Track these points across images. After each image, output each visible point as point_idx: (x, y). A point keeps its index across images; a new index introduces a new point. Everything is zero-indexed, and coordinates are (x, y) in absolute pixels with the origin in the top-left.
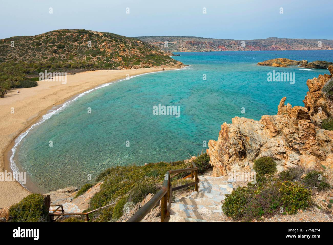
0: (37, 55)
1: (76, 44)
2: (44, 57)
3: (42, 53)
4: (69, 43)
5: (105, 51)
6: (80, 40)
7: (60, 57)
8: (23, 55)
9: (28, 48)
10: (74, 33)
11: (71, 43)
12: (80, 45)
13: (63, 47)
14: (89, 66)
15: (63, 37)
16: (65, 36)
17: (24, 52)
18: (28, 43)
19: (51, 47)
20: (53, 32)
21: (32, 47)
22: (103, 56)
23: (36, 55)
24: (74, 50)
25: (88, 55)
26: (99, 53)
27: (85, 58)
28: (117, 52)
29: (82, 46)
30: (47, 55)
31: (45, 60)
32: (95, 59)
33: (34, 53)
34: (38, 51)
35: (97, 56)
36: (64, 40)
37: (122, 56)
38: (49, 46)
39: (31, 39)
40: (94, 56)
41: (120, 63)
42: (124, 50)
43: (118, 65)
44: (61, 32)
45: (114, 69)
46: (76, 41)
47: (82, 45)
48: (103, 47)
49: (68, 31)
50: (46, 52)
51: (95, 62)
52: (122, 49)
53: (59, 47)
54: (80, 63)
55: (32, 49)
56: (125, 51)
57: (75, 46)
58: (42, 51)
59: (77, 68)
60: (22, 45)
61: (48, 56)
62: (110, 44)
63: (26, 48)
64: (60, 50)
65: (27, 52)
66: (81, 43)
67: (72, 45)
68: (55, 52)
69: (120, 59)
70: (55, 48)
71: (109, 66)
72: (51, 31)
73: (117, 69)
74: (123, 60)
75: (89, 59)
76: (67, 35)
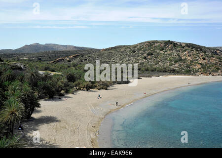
1: (162, 52)
3: (136, 59)
4: (156, 52)
5: (186, 59)
6: (166, 49)
7: (148, 62)
8: (122, 59)
9: (126, 54)
10: (162, 43)
11: (158, 51)
13: (152, 54)
14: (171, 71)
15: (152, 46)
16: (154, 46)
17: (123, 57)
18: (126, 51)
19: (143, 54)
20: (146, 42)
21: (129, 53)
22: (184, 62)
24: (160, 57)
25: (171, 61)
26: (181, 60)
27: (168, 64)
28: (197, 60)
29: (166, 54)
32: (177, 65)
33: (130, 58)
34: (132, 57)
36: (153, 49)
37: (200, 64)
38: (141, 53)
39: (129, 48)
40: (176, 62)
41: (198, 70)
42: (204, 59)
43: (197, 71)
44: (151, 43)
45: (192, 75)
46: (163, 49)
48: (184, 55)
49: (157, 42)
50: (138, 58)
51: (176, 68)
52: (201, 58)
53: (148, 55)
54: (164, 68)
55: (128, 55)
56: (205, 59)
58: (135, 57)
59: (161, 72)
60: (122, 52)
61: (139, 61)
62: (191, 53)
63: (124, 54)
64: (149, 57)
65: (125, 57)
66: (166, 52)
67: (159, 53)
68: (145, 58)
69: (200, 66)
70: (145, 55)
71: (188, 72)
73: (195, 75)
74: (202, 67)
75: (172, 65)
76: (156, 45)
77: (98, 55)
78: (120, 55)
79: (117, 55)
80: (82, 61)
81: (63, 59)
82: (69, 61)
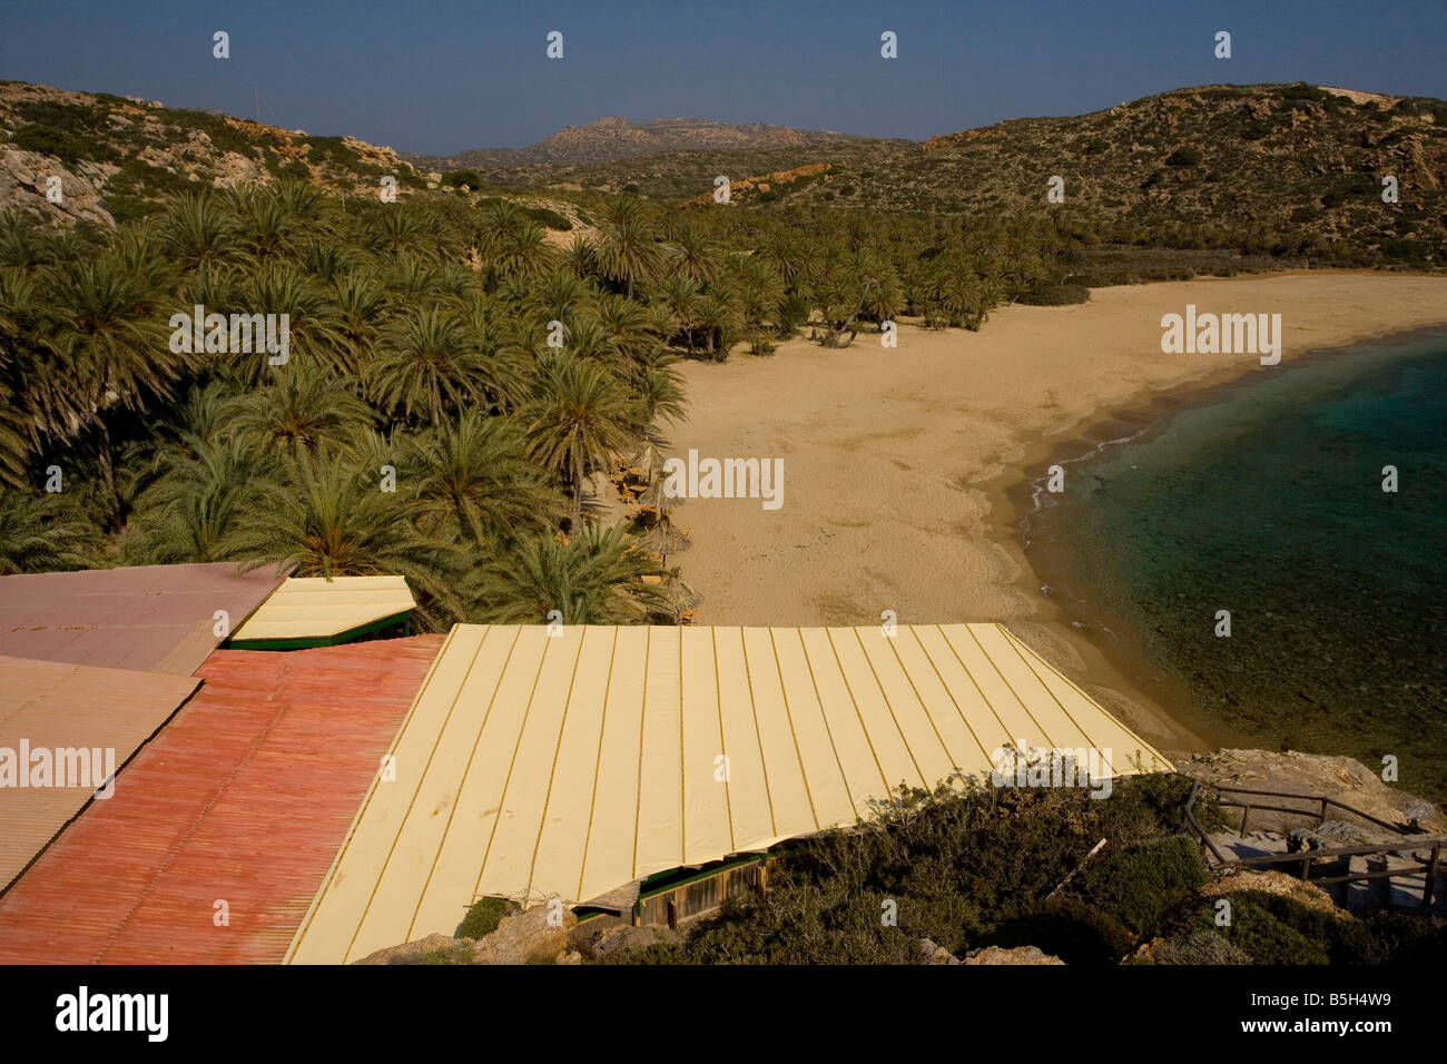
0: (1083, 191)
1: (1257, 147)
2: (1109, 200)
3: (1105, 186)
4: (1221, 146)
6: (1280, 131)
7: (1174, 202)
8: (1032, 189)
9: (1054, 160)
10: (1259, 99)
11: (1233, 143)
12: (1277, 152)
13: (1195, 161)
14: (1302, 247)
15: (1201, 117)
16: (1211, 115)
17: (1039, 175)
18: (1058, 144)
19: (1145, 156)
21: (1068, 155)
23: (1078, 188)
24: (1241, 175)
27: (1288, 211)
29: (1282, 159)
30: (1122, 193)
31: (1112, 213)
32: (1336, 217)
33: (1075, 184)
34: (1086, 173)
35: (1349, 203)
36: (1207, 132)
38: (1140, 155)
39: (1073, 128)
40: (1333, 202)
44: (1198, 99)
46: (1261, 133)
47: (1283, 152)
49: (1232, 92)
50: (1119, 181)
51: (1331, 232)
53: (1178, 161)
55: (1068, 166)
57: (1250, 155)
58: (1105, 177)
60: (1034, 151)
61: (1124, 198)
63: (1047, 163)
64: (1180, 174)
66: (1280, 144)
67: (1237, 152)
68: (1159, 179)
70: (1160, 164)
72: (1158, 93)
75: (1303, 216)
76: (1224, 107)
77: (908, 168)
78: (1023, 162)
79: (1007, 166)
80: (829, 197)
81: (741, 190)
82: (773, 198)
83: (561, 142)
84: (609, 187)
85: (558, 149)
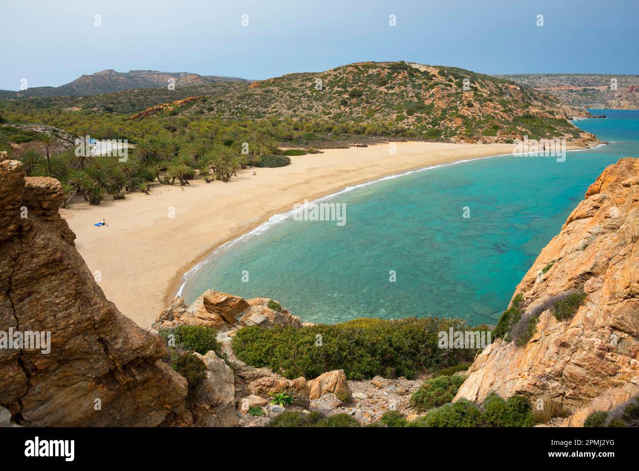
0: (315, 108)
1: (383, 89)
2: (326, 112)
3: (324, 106)
4: (370, 88)
5: (432, 105)
6: (391, 82)
7: (351, 113)
8: (293, 107)
9: (302, 94)
10: (383, 68)
11: (374, 87)
12: (391, 91)
13: (360, 95)
14: (397, 132)
15: (362, 76)
16: (366, 75)
17: (296, 101)
18: (304, 87)
19: (340, 93)
20: (348, 66)
21: (309, 92)
22: (428, 114)
23: (313, 107)
24: (377, 101)
25: (399, 109)
26: (421, 107)
27: (394, 116)
28: (456, 108)
29: (393, 94)
30: (331, 108)
31: (326, 118)
32: (412, 119)
33: (311, 105)
34: (316, 100)
35: (417, 113)
36: (364, 82)
37: (463, 117)
38: (337, 92)
39: (310, 79)
40: (410, 113)
41: (456, 130)
42: (470, 105)
43: (453, 134)
44: (361, 68)
45: (442, 141)
46: (384, 83)
47: (393, 91)
48: (430, 97)
49: (374, 65)
50: (330, 103)
51: (410, 125)
52: (465, 103)
53: (353, 95)
54: (384, 125)
55: (308, 97)
56: (472, 106)
57: (381, 92)
58: (324, 101)
59: (375, 135)
60: (294, 90)
61: (331, 110)
62: (445, 92)
63: (299, 95)
64: (354, 100)
65: (300, 102)
66: (392, 88)
67: (375, 91)
68: (344, 103)
69: (459, 122)
70: (346, 96)
71: (435, 135)
72: (345, 65)
73: (449, 142)
74: (464, 124)
75: (400, 119)
76: (370, 72)
77: (239, 98)
78: (289, 95)
79: (282, 97)
80: (202, 113)
81: (159, 110)
82: (174, 113)
83: (80, 83)
84: (97, 108)
85: (78, 87)
